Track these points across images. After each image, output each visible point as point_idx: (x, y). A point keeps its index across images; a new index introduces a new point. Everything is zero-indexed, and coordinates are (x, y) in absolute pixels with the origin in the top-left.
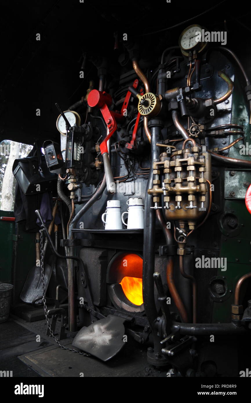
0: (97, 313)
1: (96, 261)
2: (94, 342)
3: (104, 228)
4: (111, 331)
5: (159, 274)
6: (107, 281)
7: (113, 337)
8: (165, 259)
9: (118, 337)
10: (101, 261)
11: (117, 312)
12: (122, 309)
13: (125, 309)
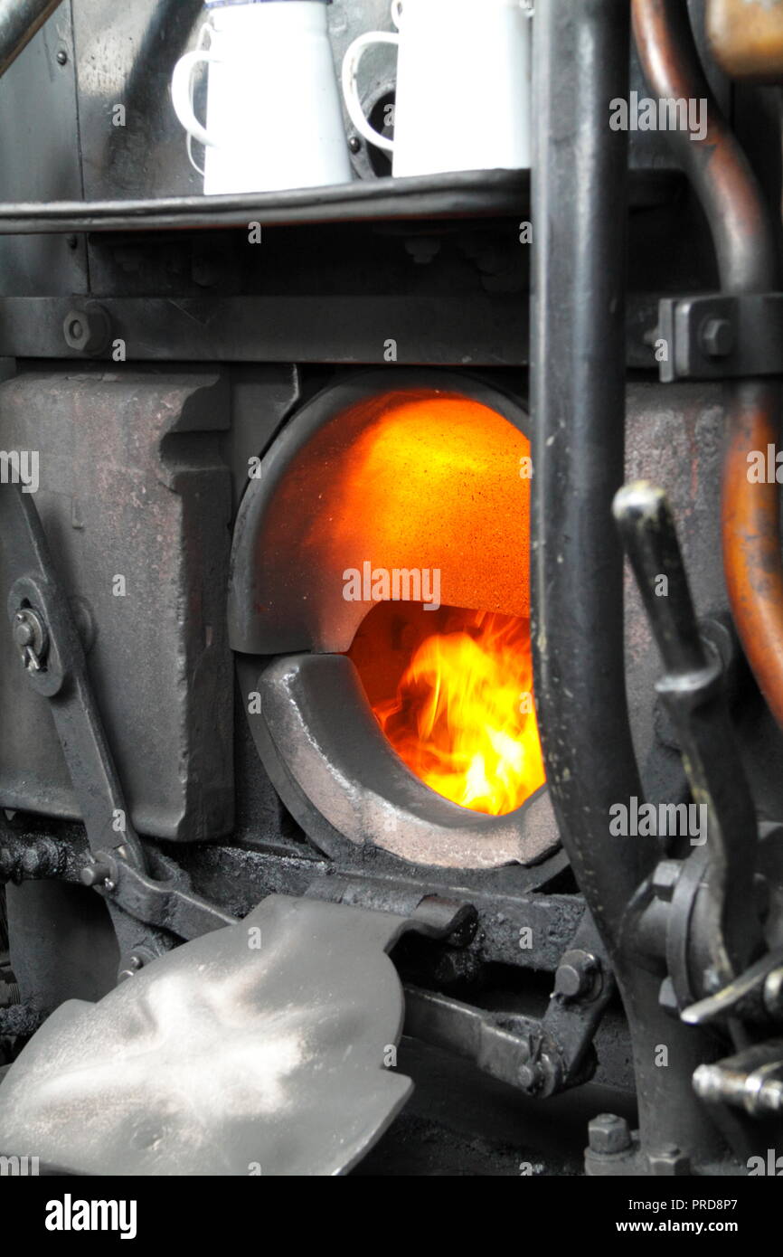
0: (166, 899)
1: (136, 472)
2: (163, 1103)
3: (198, 179)
4: (292, 1014)
5: (659, 493)
6: (241, 636)
7: (310, 1057)
8: (708, 417)
9: (350, 1049)
10: (182, 468)
11: (329, 873)
12: (372, 854)
13: (393, 851)
